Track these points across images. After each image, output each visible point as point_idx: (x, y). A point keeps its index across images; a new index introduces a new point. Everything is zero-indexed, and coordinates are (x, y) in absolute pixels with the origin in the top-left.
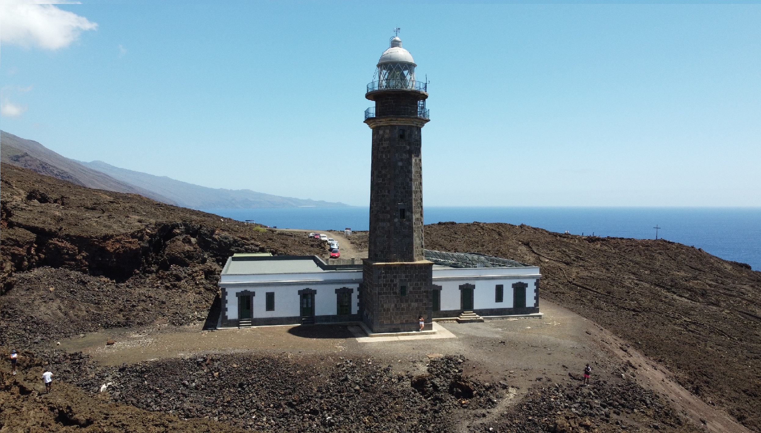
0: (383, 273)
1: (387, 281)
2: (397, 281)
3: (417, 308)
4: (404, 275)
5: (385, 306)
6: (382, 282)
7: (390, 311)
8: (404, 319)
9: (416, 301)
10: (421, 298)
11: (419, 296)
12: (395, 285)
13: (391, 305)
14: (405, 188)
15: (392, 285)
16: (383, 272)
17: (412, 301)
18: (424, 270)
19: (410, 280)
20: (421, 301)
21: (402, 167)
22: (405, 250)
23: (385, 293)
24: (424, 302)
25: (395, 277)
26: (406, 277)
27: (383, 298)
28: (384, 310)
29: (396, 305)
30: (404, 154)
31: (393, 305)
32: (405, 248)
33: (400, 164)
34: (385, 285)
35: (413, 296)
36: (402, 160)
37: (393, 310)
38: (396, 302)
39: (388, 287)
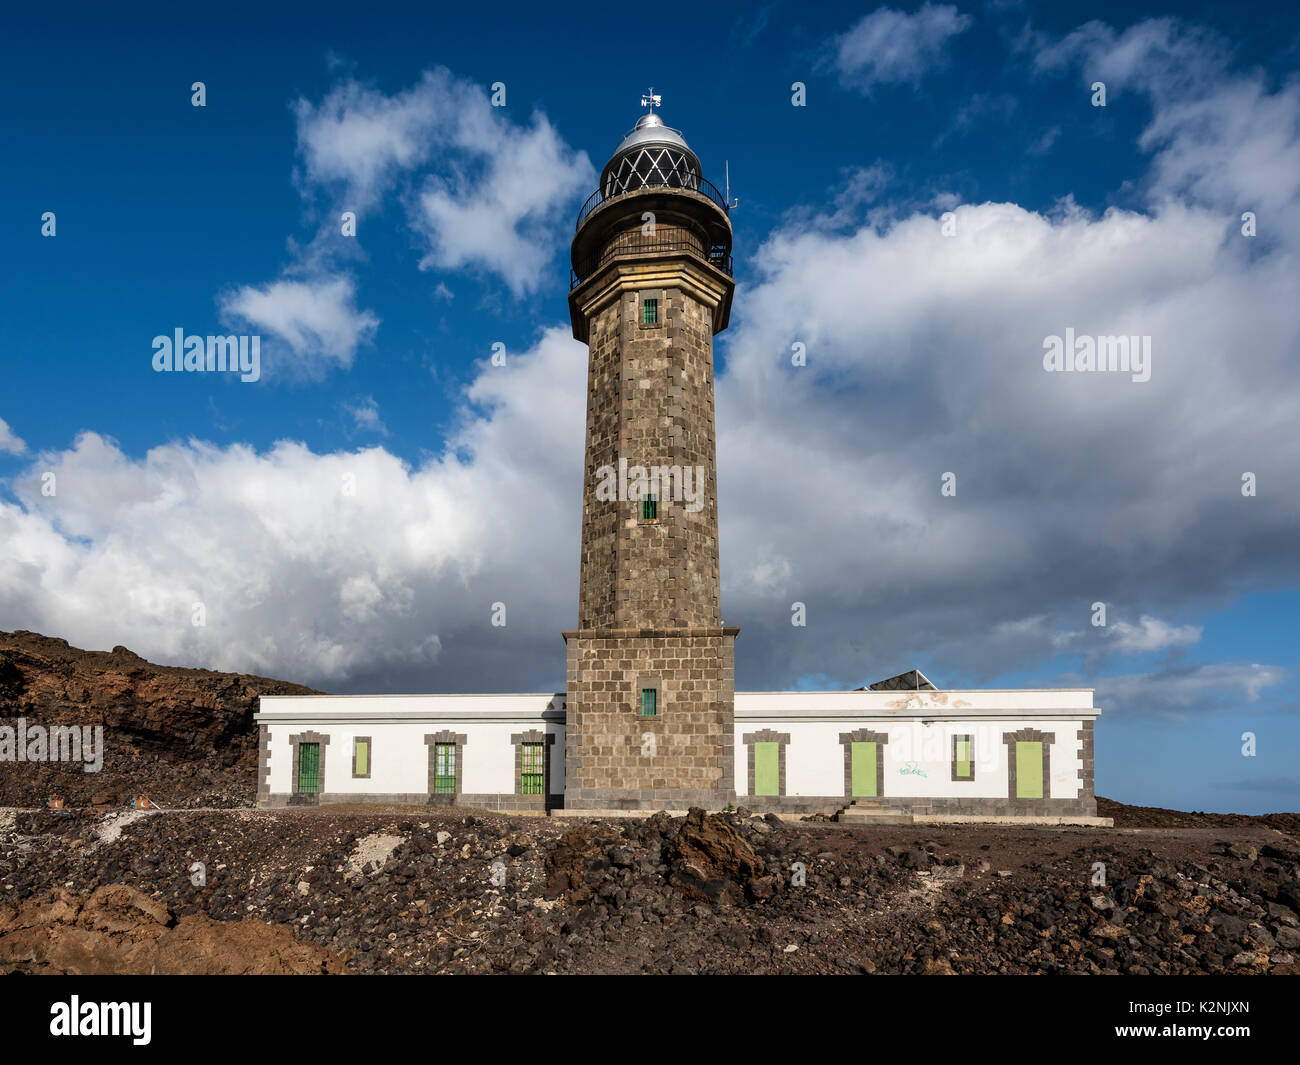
0: (594, 656)
1: (604, 675)
2: (631, 676)
3: (691, 750)
4: (649, 661)
5: (596, 742)
6: (589, 677)
7: (611, 754)
8: (651, 776)
9: (687, 729)
10: (702, 722)
11: (694, 718)
12: (626, 687)
13: (613, 738)
14: (658, 445)
15: (618, 686)
16: (593, 651)
17: (674, 731)
18: (709, 647)
19: (669, 675)
20: (702, 729)
21: (650, 393)
22: (656, 598)
23: (600, 707)
24: (710, 733)
25: (627, 665)
26: (659, 665)
27: (592, 719)
28: (596, 751)
29: (628, 739)
30: (656, 360)
31: (620, 739)
32: (656, 593)
33: (645, 384)
34: (597, 686)
35: (678, 716)
36: (650, 374)
37: (620, 751)
38: (628, 733)
39: (607, 689)
